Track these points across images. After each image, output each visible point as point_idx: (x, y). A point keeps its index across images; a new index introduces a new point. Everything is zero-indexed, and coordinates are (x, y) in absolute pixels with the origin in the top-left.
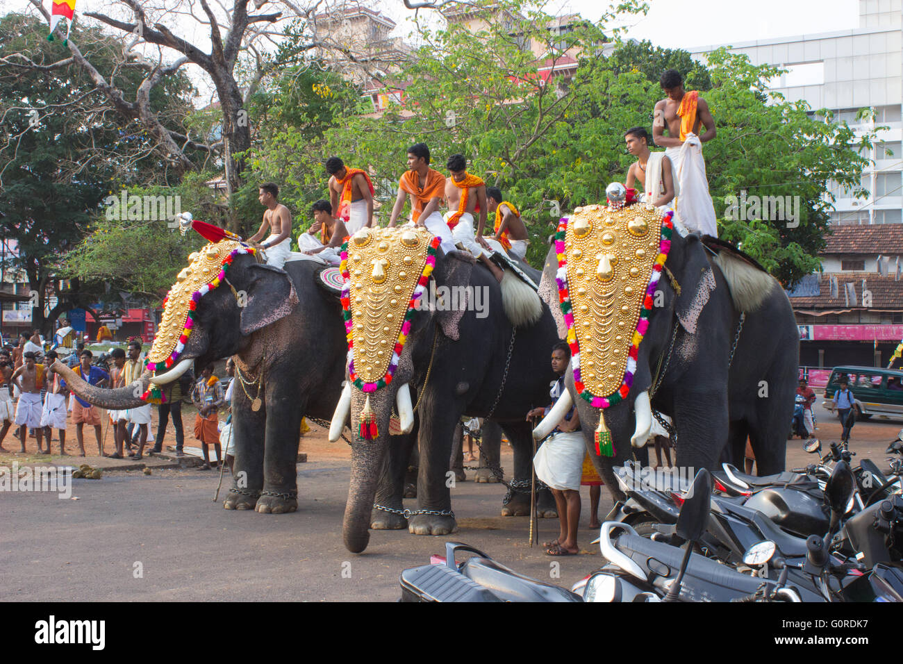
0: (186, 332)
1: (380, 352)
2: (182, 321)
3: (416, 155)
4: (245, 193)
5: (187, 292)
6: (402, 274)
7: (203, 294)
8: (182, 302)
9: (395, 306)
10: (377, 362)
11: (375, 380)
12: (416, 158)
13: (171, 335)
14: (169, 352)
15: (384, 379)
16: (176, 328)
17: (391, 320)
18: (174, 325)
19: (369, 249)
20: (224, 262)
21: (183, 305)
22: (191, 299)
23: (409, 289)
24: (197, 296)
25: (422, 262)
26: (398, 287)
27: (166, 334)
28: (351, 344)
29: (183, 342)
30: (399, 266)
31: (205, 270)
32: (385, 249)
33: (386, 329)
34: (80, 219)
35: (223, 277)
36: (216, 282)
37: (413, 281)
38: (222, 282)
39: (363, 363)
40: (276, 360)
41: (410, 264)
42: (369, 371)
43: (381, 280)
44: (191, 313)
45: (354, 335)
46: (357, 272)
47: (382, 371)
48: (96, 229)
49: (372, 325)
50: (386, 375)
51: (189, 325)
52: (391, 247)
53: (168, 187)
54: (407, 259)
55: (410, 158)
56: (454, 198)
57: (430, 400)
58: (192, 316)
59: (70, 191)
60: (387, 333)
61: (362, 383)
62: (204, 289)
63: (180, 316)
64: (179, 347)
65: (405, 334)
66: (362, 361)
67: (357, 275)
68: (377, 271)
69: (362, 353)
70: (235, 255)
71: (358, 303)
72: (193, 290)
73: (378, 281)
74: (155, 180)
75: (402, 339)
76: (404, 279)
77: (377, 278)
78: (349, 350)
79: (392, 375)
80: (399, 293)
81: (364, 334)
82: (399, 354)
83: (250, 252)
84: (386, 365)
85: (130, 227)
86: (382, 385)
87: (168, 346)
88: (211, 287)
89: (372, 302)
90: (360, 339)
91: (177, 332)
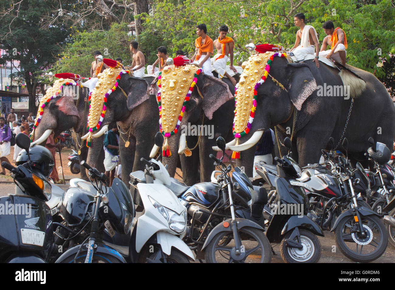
0: (104, 112)
1: (172, 120)
2: (101, 107)
3: (200, 29)
4: (145, 35)
5: (102, 94)
6: (182, 86)
7: (109, 94)
8: (100, 98)
9: (179, 100)
10: (171, 124)
11: (170, 132)
12: (200, 30)
13: (96, 114)
14: (97, 122)
15: (174, 131)
16: (99, 110)
17: (177, 106)
18: (98, 109)
19: (169, 75)
20: (117, 78)
21: (101, 100)
22: (104, 97)
23: (185, 92)
24: (107, 95)
25: (191, 80)
26: (180, 92)
27: (94, 114)
28: (161, 116)
29: (103, 117)
30: (181, 82)
31: (108, 82)
32: (175, 75)
33: (175, 109)
34: (54, 49)
35: (117, 85)
36: (114, 88)
37: (187, 89)
38: (117, 88)
39: (165, 124)
40: (138, 124)
41: (185, 81)
42: (167, 128)
43: (173, 89)
44: (105, 103)
45: (162, 113)
46: (164, 85)
47: (173, 128)
48: (63, 56)
49: (169, 108)
50: (175, 130)
51: (104, 109)
52: (178, 74)
53: (103, 31)
54: (184, 79)
55: (198, 30)
56: (220, 48)
57: (203, 141)
58: (105, 105)
59: (49, 33)
60: (175, 111)
61: (164, 133)
62: (110, 92)
63: (100, 105)
64: (101, 119)
65: (183, 112)
66: (165, 123)
67: (164, 86)
68: (172, 85)
69: (164, 120)
70: (121, 74)
71: (163, 98)
72: (105, 93)
73: (172, 89)
74: (96, 27)
75: (182, 114)
76: (183, 88)
77: (171, 88)
78: (159, 119)
79: (177, 129)
80: (181, 94)
81: (165, 112)
82: (181, 120)
83: (128, 72)
84: (174, 125)
85: (82, 55)
86: (173, 134)
87: (96, 119)
88: (113, 90)
89: (169, 98)
90: (164, 114)
91: (99, 113)
